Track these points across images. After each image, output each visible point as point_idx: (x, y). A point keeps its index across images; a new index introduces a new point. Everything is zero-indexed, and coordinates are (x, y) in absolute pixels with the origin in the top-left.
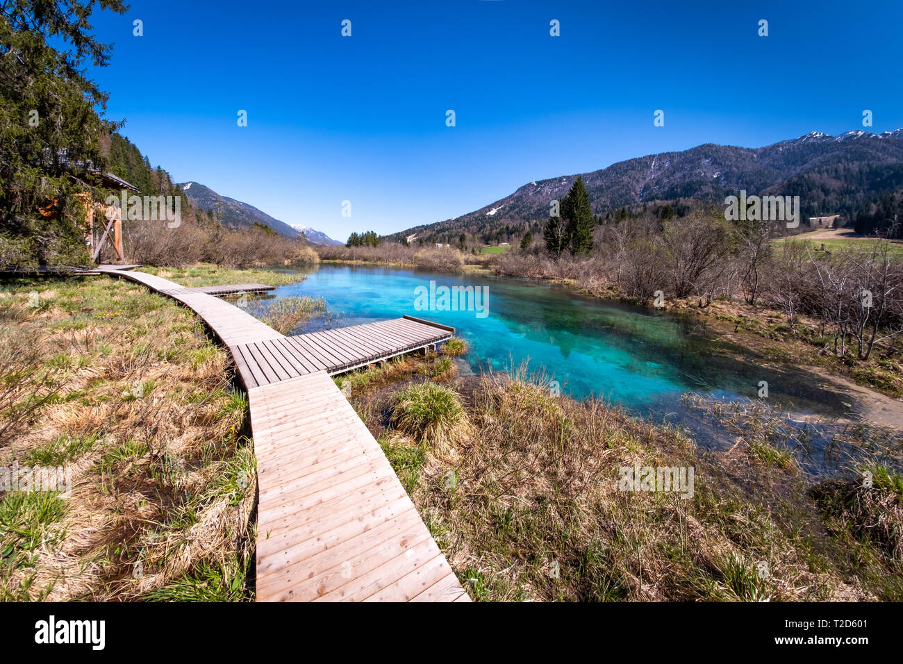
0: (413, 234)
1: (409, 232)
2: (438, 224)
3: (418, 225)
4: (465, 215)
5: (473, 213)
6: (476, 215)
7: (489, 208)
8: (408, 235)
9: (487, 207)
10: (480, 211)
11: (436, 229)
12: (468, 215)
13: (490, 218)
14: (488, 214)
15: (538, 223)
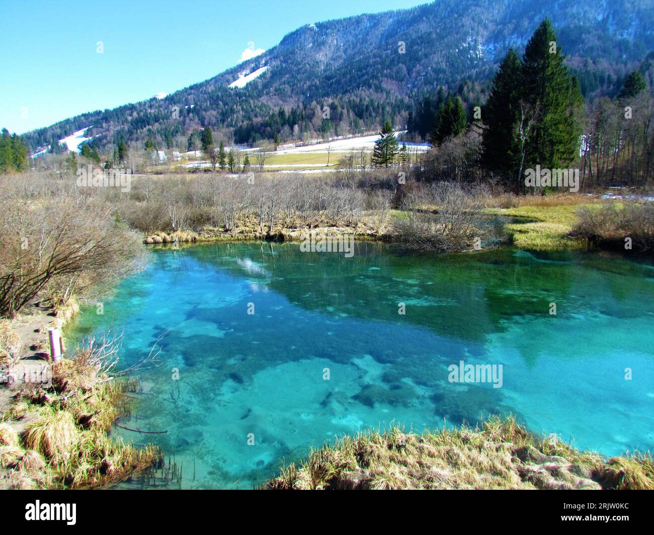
0: (80, 128)
1: (66, 127)
2: (131, 108)
3: (86, 112)
4: (186, 90)
5: (201, 85)
6: (211, 89)
7: (233, 73)
8: (67, 134)
9: (228, 72)
10: (216, 79)
11: (130, 118)
12: (191, 88)
13: (238, 93)
14: (233, 85)
15: (336, 103)
